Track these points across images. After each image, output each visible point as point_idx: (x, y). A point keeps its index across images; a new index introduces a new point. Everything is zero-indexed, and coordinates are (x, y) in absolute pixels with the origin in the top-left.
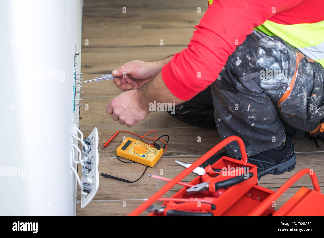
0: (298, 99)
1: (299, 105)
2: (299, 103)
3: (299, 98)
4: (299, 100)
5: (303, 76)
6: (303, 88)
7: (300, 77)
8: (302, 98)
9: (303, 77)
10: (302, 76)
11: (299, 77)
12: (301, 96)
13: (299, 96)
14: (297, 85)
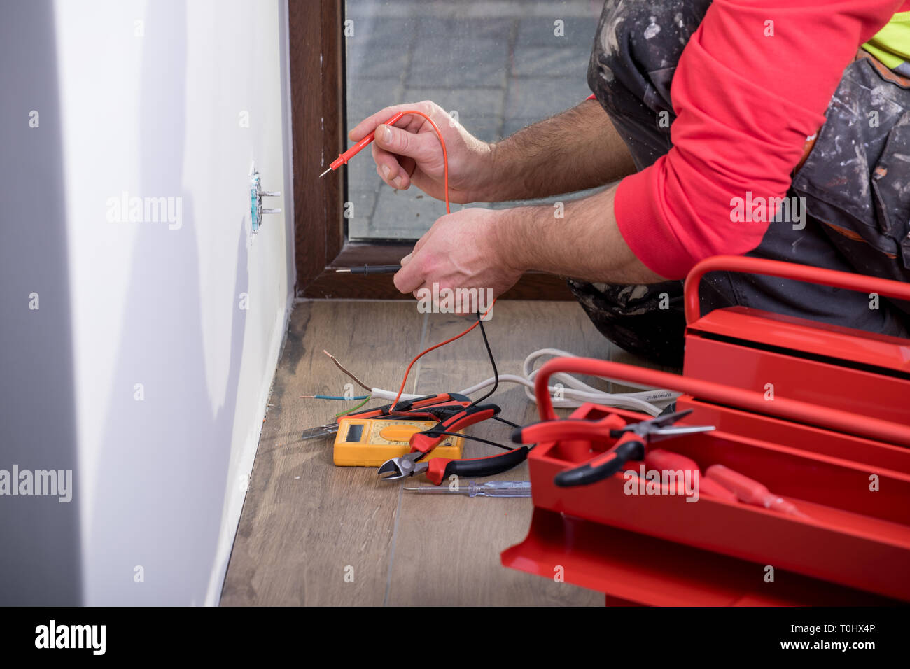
0: (841, 175)
1: (846, 194)
2: (845, 188)
3: (845, 171)
4: (845, 178)
5: (851, 107)
6: (853, 142)
7: (842, 107)
8: (853, 174)
9: (850, 109)
10: (847, 106)
11: (838, 108)
12: (852, 166)
13: (844, 167)
14: (833, 130)
